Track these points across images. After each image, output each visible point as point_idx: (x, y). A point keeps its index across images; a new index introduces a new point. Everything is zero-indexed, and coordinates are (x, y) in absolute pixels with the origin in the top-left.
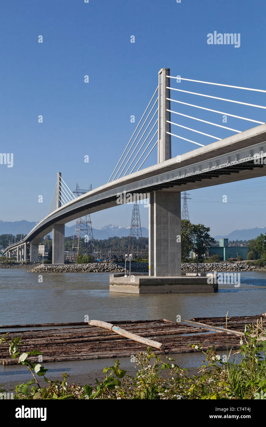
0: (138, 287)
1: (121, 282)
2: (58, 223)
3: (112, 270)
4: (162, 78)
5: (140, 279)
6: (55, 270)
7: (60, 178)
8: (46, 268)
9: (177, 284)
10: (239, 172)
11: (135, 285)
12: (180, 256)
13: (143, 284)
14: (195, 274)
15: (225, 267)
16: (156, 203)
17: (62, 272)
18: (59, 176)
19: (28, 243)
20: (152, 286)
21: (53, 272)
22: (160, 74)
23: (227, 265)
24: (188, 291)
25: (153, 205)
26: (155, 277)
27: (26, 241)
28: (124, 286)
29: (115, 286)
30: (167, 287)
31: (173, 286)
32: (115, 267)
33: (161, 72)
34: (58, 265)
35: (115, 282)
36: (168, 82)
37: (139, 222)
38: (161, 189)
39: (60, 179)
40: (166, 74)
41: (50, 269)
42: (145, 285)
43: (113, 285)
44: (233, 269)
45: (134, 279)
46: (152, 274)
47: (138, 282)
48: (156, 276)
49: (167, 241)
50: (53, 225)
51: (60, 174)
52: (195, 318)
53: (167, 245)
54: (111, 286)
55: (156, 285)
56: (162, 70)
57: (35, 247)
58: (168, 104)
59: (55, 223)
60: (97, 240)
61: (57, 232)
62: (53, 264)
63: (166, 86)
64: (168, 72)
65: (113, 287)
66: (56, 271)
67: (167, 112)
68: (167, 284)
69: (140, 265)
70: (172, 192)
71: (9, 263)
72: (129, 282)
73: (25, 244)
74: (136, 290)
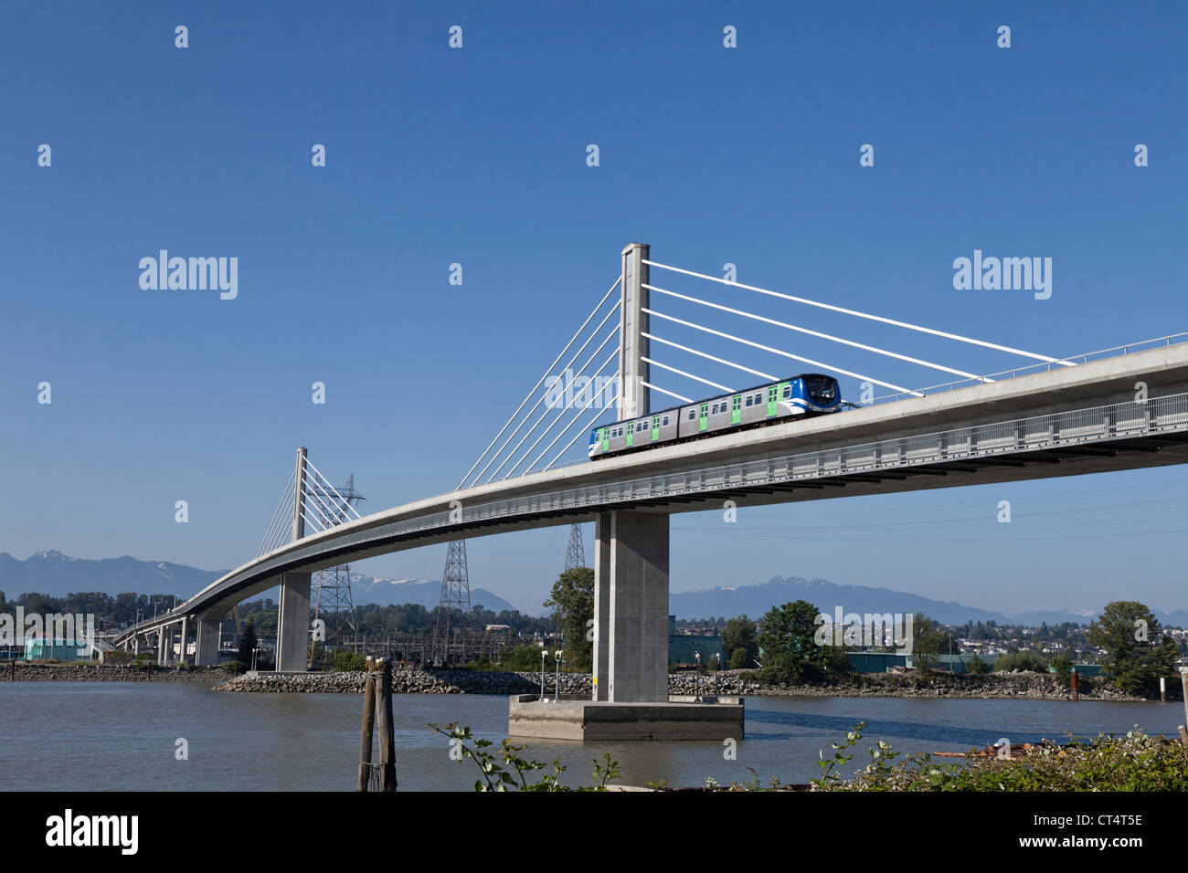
0: (579, 725)
1: (539, 713)
2: (297, 570)
4: (632, 261)
5: (586, 708)
6: (285, 686)
7: (303, 460)
8: (265, 682)
9: (664, 720)
11: (573, 720)
12: (665, 656)
13: (593, 718)
14: (693, 699)
15: (691, 685)
16: (617, 538)
17: (303, 691)
18: (301, 456)
19: (192, 616)
20: (611, 725)
21: (281, 690)
22: (627, 254)
23: (694, 681)
24: (688, 736)
25: (609, 544)
26: (611, 701)
27: (188, 614)
28: (545, 722)
29: (522, 721)
30: (642, 726)
31: (657, 723)
33: (631, 251)
34: (292, 675)
35: (524, 713)
36: (646, 274)
37: (463, 572)
39: (305, 464)
40: (642, 257)
41: (274, 683)
42: (595, 721)
43: (517, 720)
44: (708, 690)
45: (576, 709)
46: (603, 696)
47: (581, 715)
48: (615, 701)
49: (637, 622)
50: (281, 575)
51: (305, 452)
53: (639, 631)
54: (512, 722)
55: (619, 721)
56: (631, 246)
57: (211, 629)
58: (645, 320)
59: (290, 571)
61: (292, 593)
62: (278, 669)
63: (642, 282)
64: (646, 251)
65: (519, 726)
66: (288, 688)
67: (642, 338)
68: (643, 718)
70: (651, 514)
71: (145, 669)
72: (558, 714)
73: (184, 619)
74: (577, 733)
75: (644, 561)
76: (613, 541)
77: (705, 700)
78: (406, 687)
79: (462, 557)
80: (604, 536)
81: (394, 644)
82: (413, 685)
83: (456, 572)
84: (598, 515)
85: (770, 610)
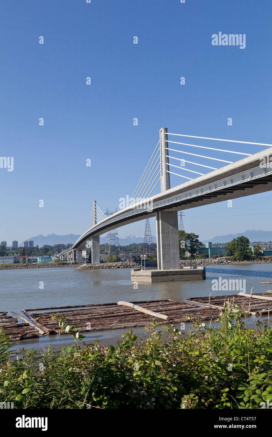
0: (150, 277)
1: (139, 274)
2: (94, 235)
3: (133, 266)
4: (162, 134)
5: (152, 272)
6: (94, 267)
7: (95, 204)
8: (88, 266)
9: (177, 275)
10: (217, 197)
11: (149, 276)
12: (178, 255)
13: (154, 275)
14: (189, 268)
15: (210, 262)
16: (161, 219)
17: (98, 269)
18: (94, 203)
19: (75, 249)
20: (160, 277)
21: (92, 269)
22: (161, 132)
23: (211, 261)
24: (185, 279)
25: (159, 221)
26: (162, 270)
27: (74, 248)
28: (141, 277)
30: (170, 277)
31: (175, 276)
32: (135, 264)
33: (162, 131)
34: (96, 264)
35: (135, 274)
36: (167, 137)
37: (150, 233)
38: (164, 210)
39: (96, 206)
40: (165, 132)
41: (90, 267)
42: (155, 276)
43: (133, 276)
44: (215, 263)
45: (149, 272)
46: (160, 268)
47: (151, 274)
49: (169, 245)
50: (91, 236)
51: (95, 202)
52: (190, 298)
53: (170, 248)
54: (132, 277)
55: (163, 276)
56: (162, 129)
57: (80, 252)
58: (167, 152)
59: (93, 235)
60: (122, 246)
61: (94, 241)
62: (92, 263)
63: (165, 140)
64: (166, 130)
65: (134, 278)
66: (94, 268)
67: (166, 157)
68: (170, 275)
69: (152, 262)
70: (171, 212)
71: (62, 264)
72: (144, 274)
73: (73, 250)
74: (150, 280)
75: (170, 226)
76: (160, 220)
77: (194, 268)
78: (127, 266)
79: (149, 229)
80: (158, 220)
81: (133, 254)
82: (129, 265)
83: (148, 233)
84: (156, 213)
85: (233, 239)
